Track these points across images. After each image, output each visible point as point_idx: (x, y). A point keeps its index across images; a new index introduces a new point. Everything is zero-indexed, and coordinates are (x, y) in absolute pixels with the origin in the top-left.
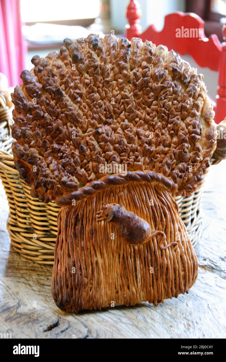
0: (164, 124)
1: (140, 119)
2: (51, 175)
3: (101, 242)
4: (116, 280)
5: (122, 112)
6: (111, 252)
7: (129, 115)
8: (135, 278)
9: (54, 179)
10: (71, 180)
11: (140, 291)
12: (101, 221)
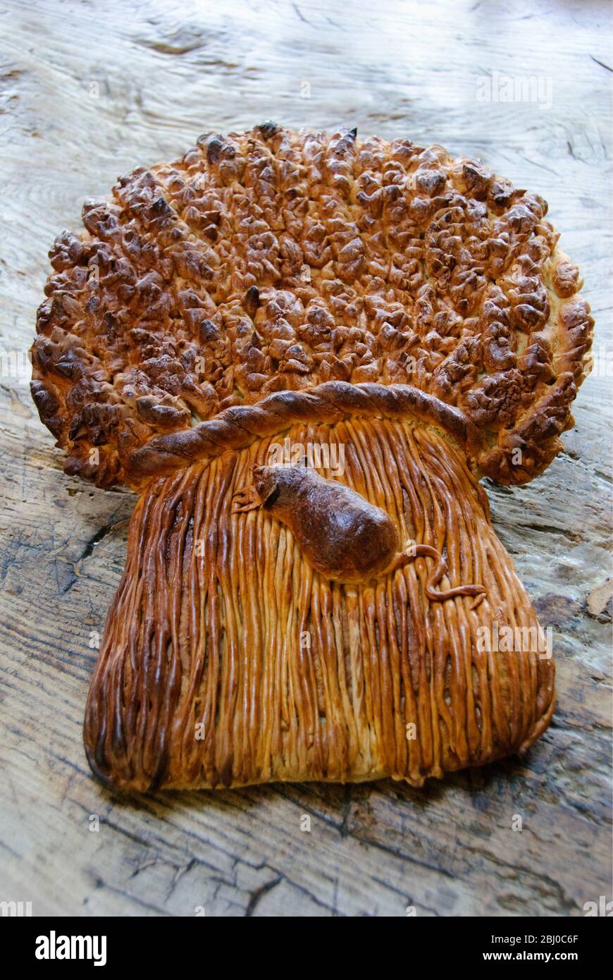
0: (441, 284)
1: (374, 276)
2: (115, 395)
3: (242, 572)
4: (284, 688)
5: (325, 263)
6: (273, 605)
7: (345, 268)
8: (343, 684)
9: (123, 403)
10: (167, 402)
11: (359, 728)
12: (247, 513)
